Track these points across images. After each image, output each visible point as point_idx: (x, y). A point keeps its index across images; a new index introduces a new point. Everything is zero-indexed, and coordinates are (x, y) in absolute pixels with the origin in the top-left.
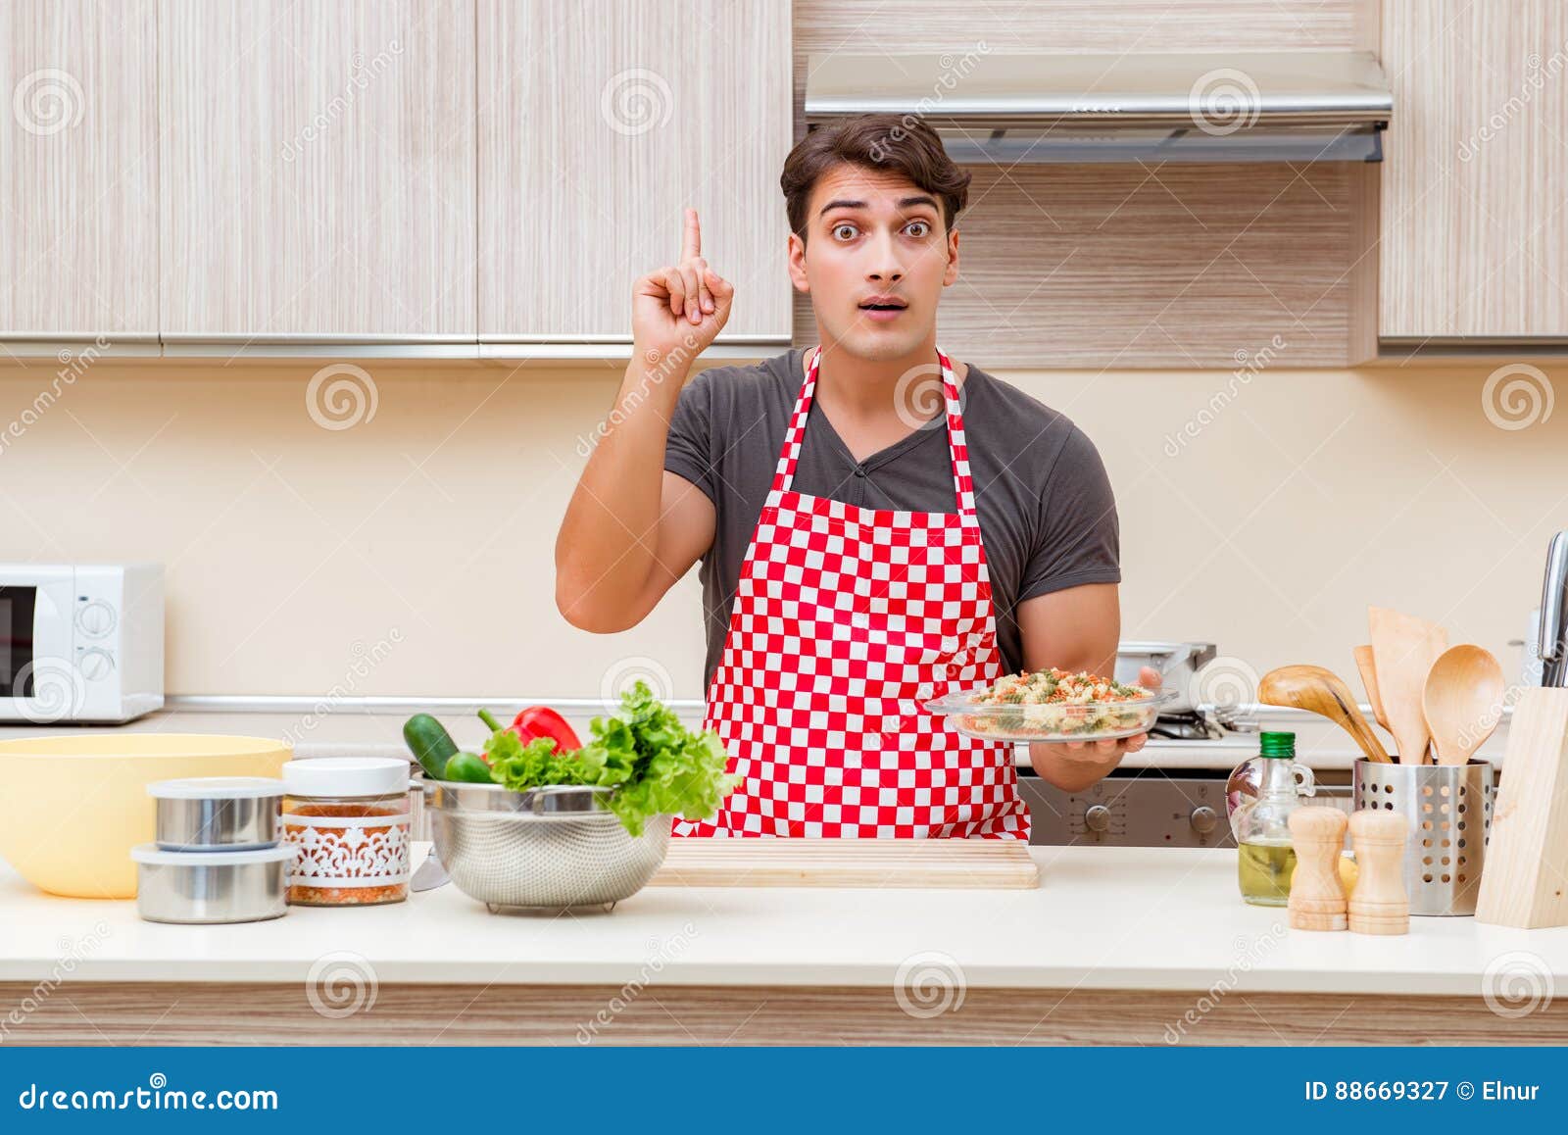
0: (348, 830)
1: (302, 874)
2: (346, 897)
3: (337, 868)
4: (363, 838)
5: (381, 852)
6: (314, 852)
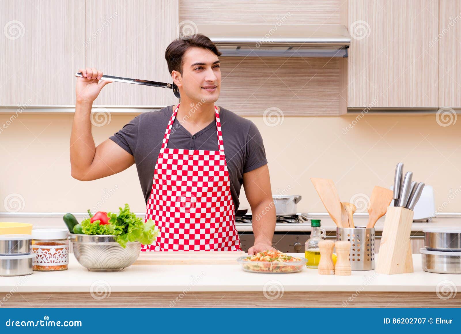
0: (51, 249)
1: (38, 262)
2: (50, 268)
3: (48, 260)
4: (55, 252)
5: (60, 256)
6: (41, 256)
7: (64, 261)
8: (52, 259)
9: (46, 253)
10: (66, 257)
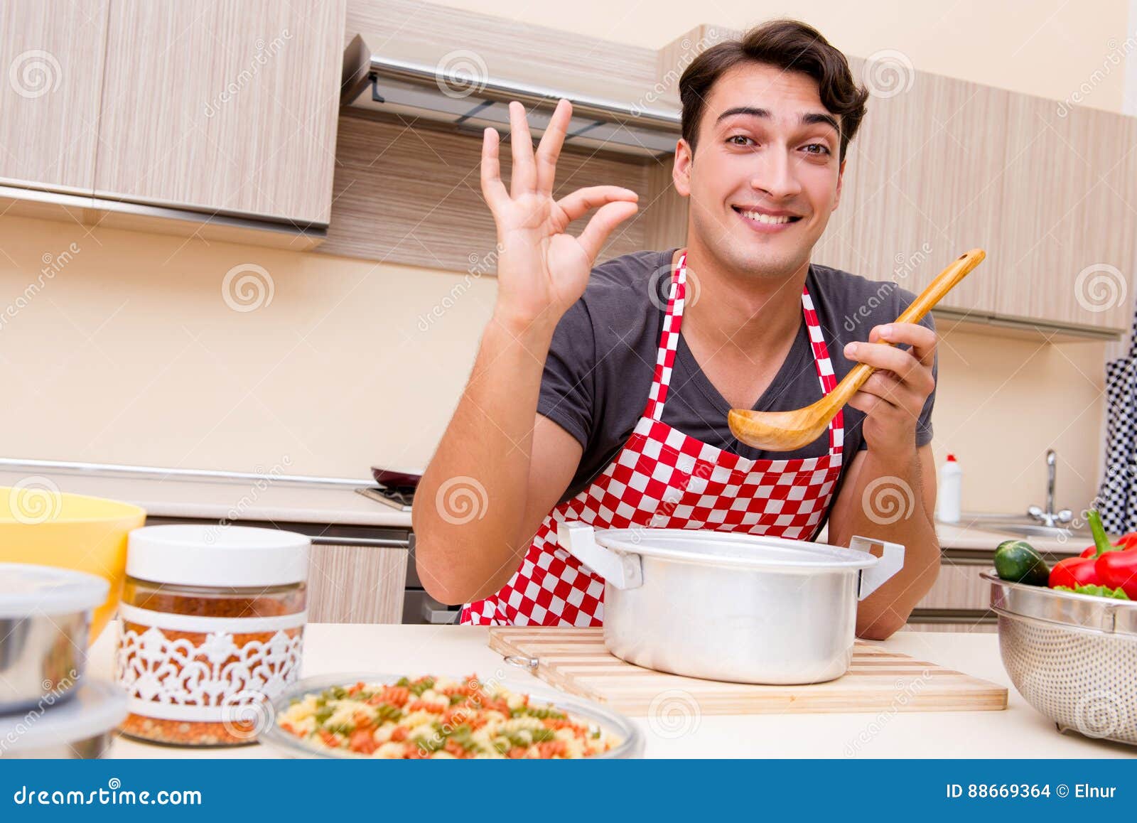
0: (209, 637)
1: (137, 695)
2: (200, 734)
3: (190, 692)
4: (232, 649)
5: (257, 670)
6: (157, 665)
8: (214, 687)
10: (285, 677)
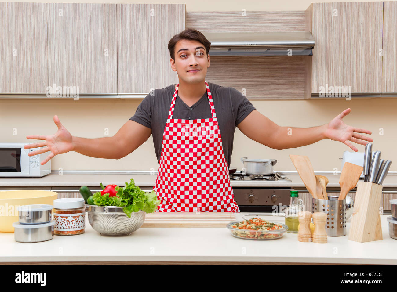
0: (69, 217)
2: (69, 233)
3: (66, 226)
5: (77, 222)
6: (60, 222)
7: (80, 227)
8: (70, 225)
9: (65, 220)
10: (82, 223)
